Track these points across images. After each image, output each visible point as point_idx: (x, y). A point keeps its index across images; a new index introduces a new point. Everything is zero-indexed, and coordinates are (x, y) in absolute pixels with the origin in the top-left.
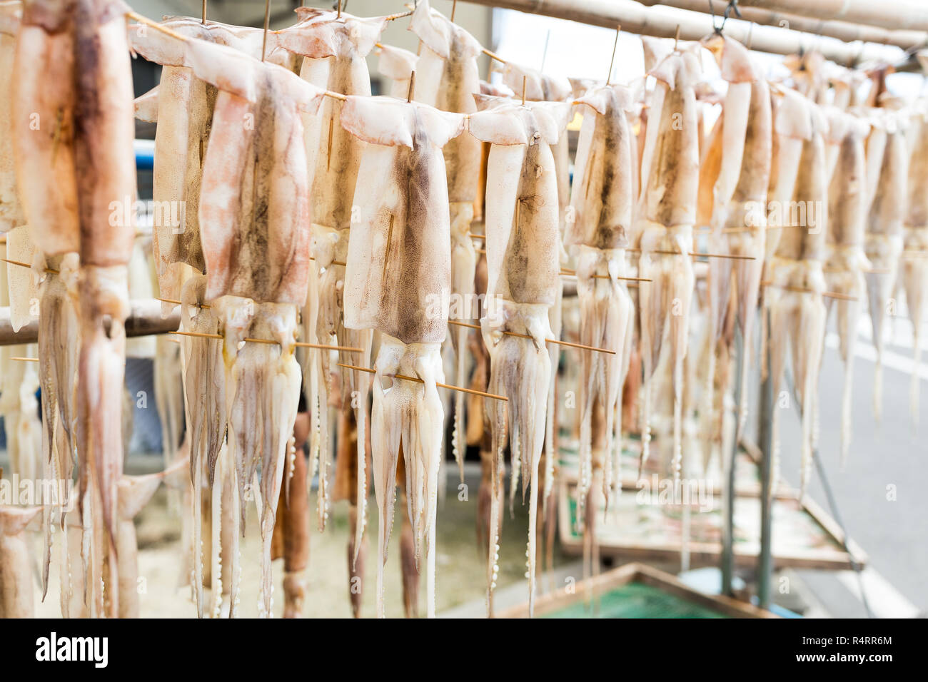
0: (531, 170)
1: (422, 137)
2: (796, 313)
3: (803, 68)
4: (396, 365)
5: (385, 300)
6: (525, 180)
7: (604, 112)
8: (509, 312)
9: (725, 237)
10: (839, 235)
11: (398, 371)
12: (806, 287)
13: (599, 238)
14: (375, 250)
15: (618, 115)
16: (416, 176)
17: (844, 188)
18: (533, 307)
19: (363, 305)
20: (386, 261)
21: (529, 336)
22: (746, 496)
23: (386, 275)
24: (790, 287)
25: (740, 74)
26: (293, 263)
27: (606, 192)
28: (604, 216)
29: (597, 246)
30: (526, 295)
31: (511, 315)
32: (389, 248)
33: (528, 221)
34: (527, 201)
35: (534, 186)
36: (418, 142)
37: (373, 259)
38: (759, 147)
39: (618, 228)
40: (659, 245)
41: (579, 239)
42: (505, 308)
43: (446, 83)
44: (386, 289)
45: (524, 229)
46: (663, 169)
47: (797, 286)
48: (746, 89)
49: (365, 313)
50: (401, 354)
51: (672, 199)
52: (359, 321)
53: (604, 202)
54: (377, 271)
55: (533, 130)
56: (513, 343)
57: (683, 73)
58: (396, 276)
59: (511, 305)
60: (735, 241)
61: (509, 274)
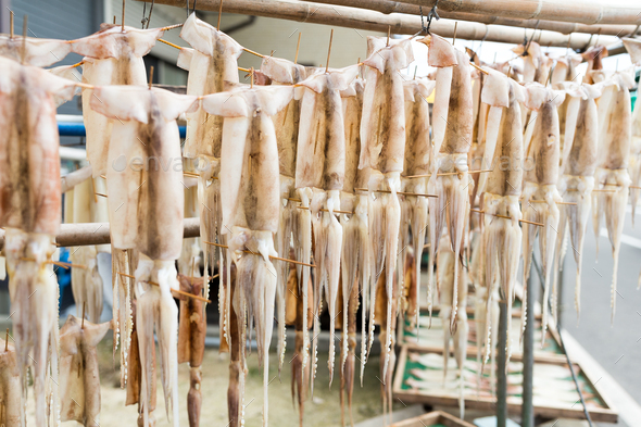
0: (255, 135)
1: (157, 113)
2: (502, 234)
3: (526, 54)
4: (148, 275)
5: (140, 228)
6: (252, 142)
7: (320, 91)
8: (247, 236)
9: (440, 179)
10: (541, 176)
11: (150, 278)
12: (508, 216)
13: (323, 182)
14: (130, 193)
15: (333, 93)
16: (152, 141)
17: (544, 141)
18: (261, 233)
19: (125, 233)
20: (139, 201)
21: (260, 254)
22: (514, 360)
23: (139, 211)
24: (497, 215)
25: (443, 60)
26: (43, 205)
27: (326, 149)
28: (326, 166)
29: (322, 188)
30: (257, 224)
31: (248, 238)
32: (140, 192)
33: (257, 171)
34: (255, 157)
35: (259, 146)
36: (153, 117)
37: (129, 200)
38: (462, 114)
39: (334, 175)
40: (380, 186)
41: (310, 183)
42: (245, 233)
43: (213, 73)
44: (140, 221)
45: (255, 177)
46: (381, 131)
47: (502, 215)
48: (449, 72)
49: (127, 238)
50: (151, 267)
51: (387, 153)
52: (124, 243)
53: (326, 156)
54: (133, 208)
55: (255, 106)
56: (250, 258)
57: (392, 61)
58: (145, 211)
59: (248, 231)
60: (448, 182)
61: (246, 209)
